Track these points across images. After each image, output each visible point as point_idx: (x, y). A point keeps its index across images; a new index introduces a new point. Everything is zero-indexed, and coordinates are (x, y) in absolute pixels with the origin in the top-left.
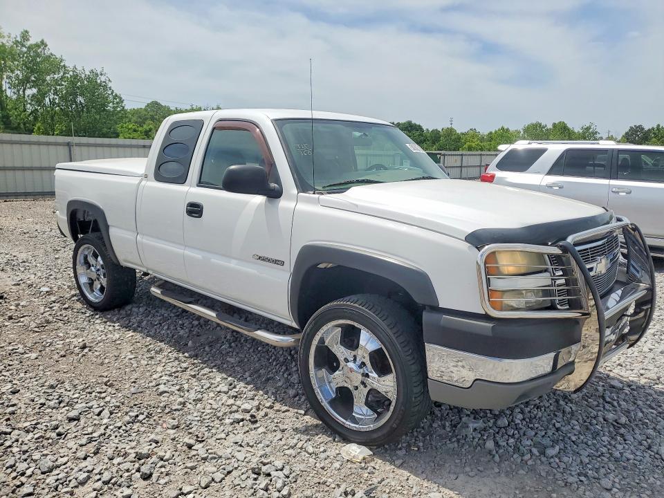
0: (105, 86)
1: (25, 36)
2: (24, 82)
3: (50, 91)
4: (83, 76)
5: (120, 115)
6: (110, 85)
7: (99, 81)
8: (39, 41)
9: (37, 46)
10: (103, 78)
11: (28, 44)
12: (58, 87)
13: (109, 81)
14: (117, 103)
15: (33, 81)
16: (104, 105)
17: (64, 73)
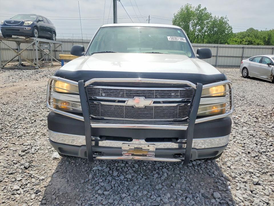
0: (226, 23)
1: (199, 7)
2: (196, 25)
3: (205, 27)
4: (218, 19)
5: (230, 35)
6: (228, 22)
7: (224, 21)
8: (204, 8)
9: (203, 10)
10: (225, 20)
11: (200, 9)
12: (208, 25)
13: (228, 20)
14: (230, 30)
15: (199, 24)
16: (224, 31)
17: (211, 19)
